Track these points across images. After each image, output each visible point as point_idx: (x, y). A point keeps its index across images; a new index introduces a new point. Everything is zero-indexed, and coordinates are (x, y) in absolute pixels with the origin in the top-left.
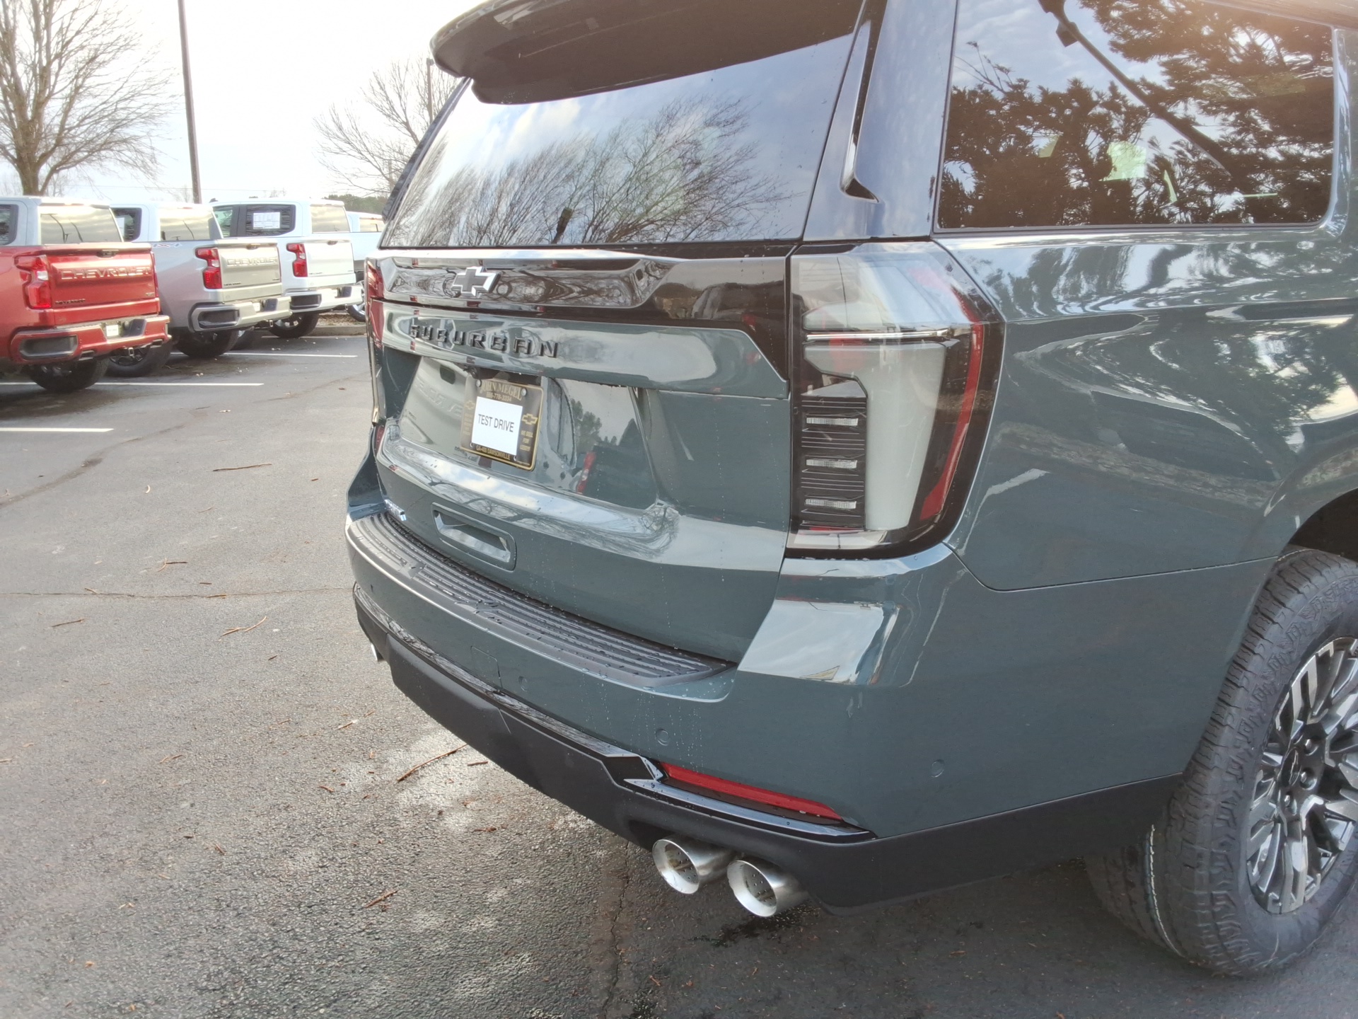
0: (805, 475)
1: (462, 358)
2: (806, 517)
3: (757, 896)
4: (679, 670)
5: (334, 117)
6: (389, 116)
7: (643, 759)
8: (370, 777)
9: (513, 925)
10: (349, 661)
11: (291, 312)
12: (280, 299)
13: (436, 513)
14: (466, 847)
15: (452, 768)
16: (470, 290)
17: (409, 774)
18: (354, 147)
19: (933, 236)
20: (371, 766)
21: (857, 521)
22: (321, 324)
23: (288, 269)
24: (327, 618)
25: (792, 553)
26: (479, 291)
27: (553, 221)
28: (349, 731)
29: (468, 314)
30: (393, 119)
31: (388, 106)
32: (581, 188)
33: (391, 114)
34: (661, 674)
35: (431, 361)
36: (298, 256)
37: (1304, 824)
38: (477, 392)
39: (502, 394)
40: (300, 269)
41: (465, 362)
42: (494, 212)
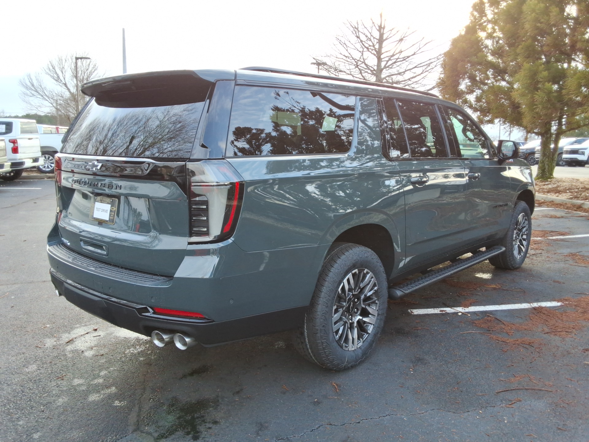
0: (193, 222)
1: (91, 190)
2: (194, 233)
3: (183, 345)
4: (158, 280)
5: (30, 80)
6: (56, 80)
7: (148, 307)
8: (55, 342)
9: (109, 380)
10: (44, 306)
11: (10, 170)
12: (6, 164)
13: (81, 240)
14: (92, 361)
15: (87, 338)
16: (93, 169)
17: (70, 341)
18: (39, 94)
19: (225, 158)
20: (55, 339)
21: (207, 233)
22: (24, 174)
23: (9, 150)
24: (34, 292)
25: (190, 243)
26: (96, 169)
27: (128, 140)
28: (46, 329)
29: (93, 176)
30: (59, 82)
31: (56, 76)
32: (140, 128)
33: (58, 79)
34: (153, 281)
35: (79, 191)
36: (14, 145)
37: (355, 324)
38: (95, 201)
39: (104, 201)
40: (15, 150)
41: (92, 191)
42: (106, 135)
